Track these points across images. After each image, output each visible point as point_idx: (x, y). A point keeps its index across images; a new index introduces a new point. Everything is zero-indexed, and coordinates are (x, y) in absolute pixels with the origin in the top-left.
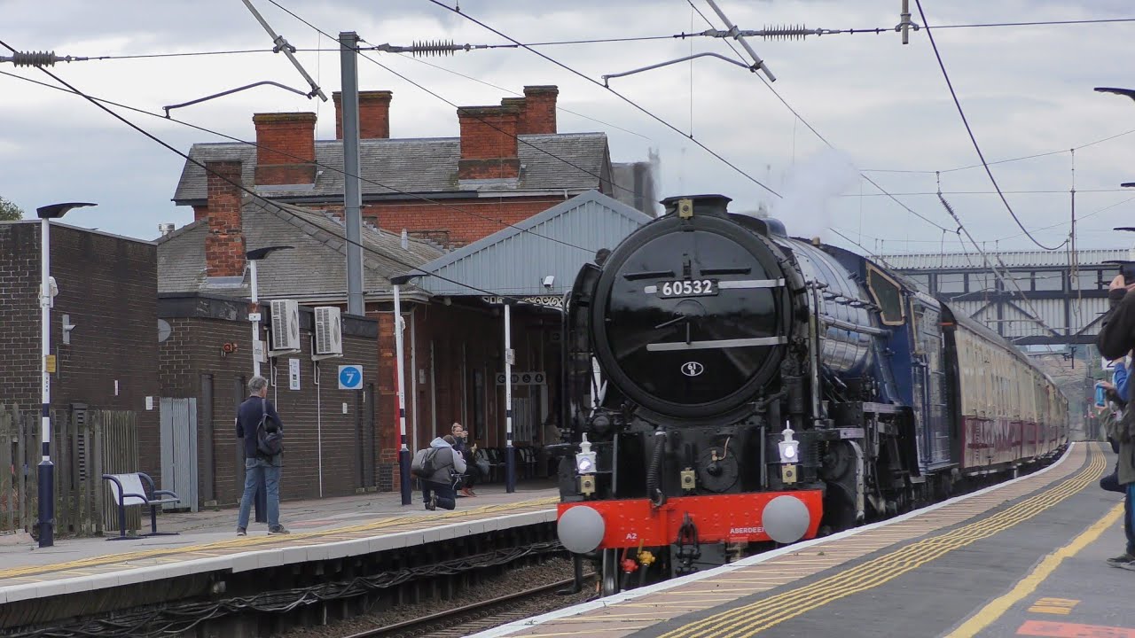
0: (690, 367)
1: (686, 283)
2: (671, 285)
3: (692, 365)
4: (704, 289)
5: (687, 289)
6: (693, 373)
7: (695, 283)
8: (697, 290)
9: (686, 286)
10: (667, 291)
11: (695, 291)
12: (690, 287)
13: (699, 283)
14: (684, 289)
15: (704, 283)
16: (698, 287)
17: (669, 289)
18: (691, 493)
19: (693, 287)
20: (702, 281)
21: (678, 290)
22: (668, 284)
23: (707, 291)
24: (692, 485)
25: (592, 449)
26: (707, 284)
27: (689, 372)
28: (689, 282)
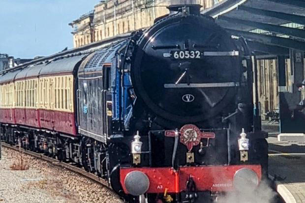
0: (187, 97)
1: (186, 52)
2: (178, 53)
3: (188, 96)
4: (196, 56)
5: (187, 56)
6: (188, 100)
7: (191, 52)
8: (192, 56)
9: (186, 54)
10: (176, 56)
11: (191, 57)
12: (189, 55)
13: (193, 52)
15: (196, 52)
16: (193, 54)
17: (178, 55)
18: (192, 165)
19: (190, 54)
20: (195, 52)
21: (182, 56)
22: (176, 52)
23: (198, 57)
24: (193, 160)
25: (140, 140)
26: (197, 53)
27: (186, 100)
28: (188, 52)
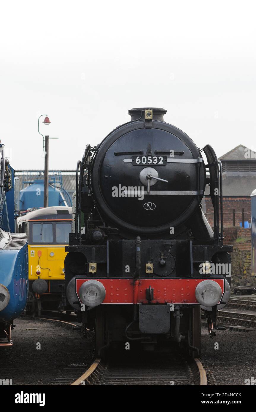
0: (148, 205)
1: (149, 157)
2: (140, 158)
3: (150, 204)
4: (159, 162)
5: (150, 161)
6: (150, 209)
7: (154, 158)
8: (155, 162)
9: (149, 159)
10: (138, 161)
11: (154, 163)
12: (151, 160)
13: (156, 158)
14: (148, 161)
15: (159, 158)
16: (156, 160)
17: (139, 160)
19: (153, 160)
20: (158, 157)
21: (144, 161)
22: (138, 157)
23: (160, 163)
24: (151, 272)
26: (161, 159)
27: (148, 208)
28: (151, 157)
